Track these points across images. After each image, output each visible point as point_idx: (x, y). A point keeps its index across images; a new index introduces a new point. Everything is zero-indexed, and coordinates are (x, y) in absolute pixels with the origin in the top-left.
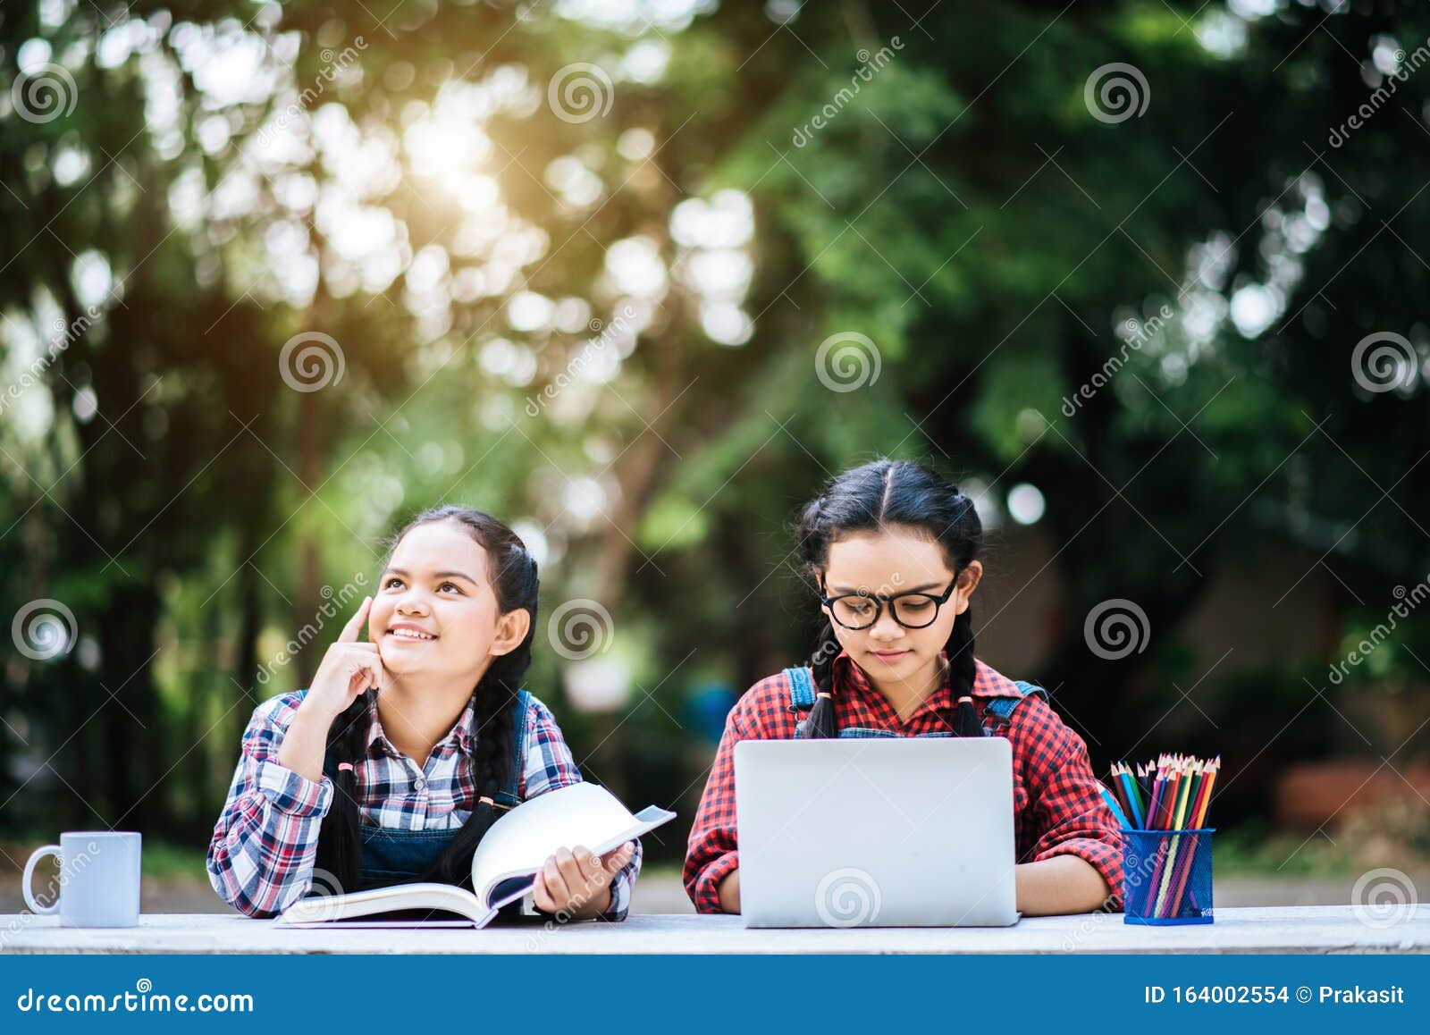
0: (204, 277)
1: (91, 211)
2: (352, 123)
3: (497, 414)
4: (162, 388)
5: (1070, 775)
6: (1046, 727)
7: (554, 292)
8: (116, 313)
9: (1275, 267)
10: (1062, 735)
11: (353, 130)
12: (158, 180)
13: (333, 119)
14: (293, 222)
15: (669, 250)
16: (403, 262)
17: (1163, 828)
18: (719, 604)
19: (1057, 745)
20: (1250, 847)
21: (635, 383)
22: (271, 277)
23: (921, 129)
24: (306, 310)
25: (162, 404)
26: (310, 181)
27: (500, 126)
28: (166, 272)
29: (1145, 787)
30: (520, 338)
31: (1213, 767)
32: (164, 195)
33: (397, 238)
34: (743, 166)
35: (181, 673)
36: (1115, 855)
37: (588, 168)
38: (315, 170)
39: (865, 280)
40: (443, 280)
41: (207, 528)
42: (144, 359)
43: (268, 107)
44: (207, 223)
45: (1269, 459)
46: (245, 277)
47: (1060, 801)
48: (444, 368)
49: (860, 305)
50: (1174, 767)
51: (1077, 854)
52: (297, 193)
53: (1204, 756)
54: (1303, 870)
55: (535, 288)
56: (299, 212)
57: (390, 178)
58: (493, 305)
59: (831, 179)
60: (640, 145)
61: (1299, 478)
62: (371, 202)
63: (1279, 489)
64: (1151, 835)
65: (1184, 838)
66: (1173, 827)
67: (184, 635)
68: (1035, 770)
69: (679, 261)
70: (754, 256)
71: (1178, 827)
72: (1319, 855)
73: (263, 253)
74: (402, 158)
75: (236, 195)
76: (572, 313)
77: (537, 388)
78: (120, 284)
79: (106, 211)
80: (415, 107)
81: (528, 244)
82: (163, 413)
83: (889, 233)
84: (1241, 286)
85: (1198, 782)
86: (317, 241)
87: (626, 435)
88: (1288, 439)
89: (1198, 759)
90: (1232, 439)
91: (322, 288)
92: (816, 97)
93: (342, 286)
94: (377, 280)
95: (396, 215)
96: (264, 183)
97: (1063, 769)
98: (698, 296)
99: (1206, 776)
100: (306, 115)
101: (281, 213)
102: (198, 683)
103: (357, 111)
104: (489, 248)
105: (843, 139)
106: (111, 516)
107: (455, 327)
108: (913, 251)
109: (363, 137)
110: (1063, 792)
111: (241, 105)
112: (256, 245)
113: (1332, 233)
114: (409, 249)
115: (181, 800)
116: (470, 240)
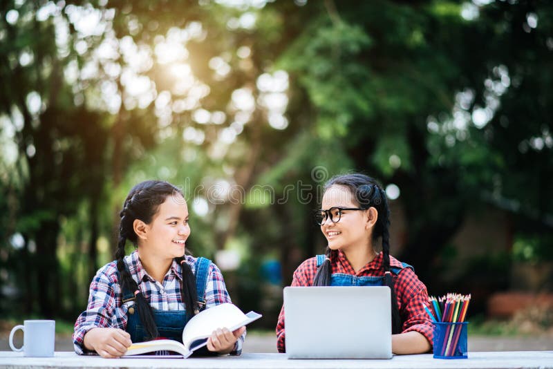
0: (77, 102)
1: (33, 76)
2: (134, 44)
3: (189, 156)
4: (61, 145)
5: (418, 299)
6: (411, 280)
7: (211, 109)
8: (44, 116)
9: (489, 101)
10: (417, 284)
11: (135, 47)
12: (60, 65)
13: (127, 42)
14: (111, 81)
15: (256, 93)
16: (154, 97)
17: (449, 322)
18: (274, 229)
19: (415, 287)
20: (478, 324)
21: (242, 144)
22: (103, 102)
23: (354, 48)
24: (116, 115)
25: (60, 151)
26: (118, 66)
27: (191, 45)
28: (62, 100)
29: (442, 306)
30: (198, 126)
31: (468, 298)
32: (62, 71)
33: (151, 88)
34: (285, 62)
35: (67, 254)
36: (430, 329)
37: (225, 61)
38: (120, 61)
39: (332, 105)
40: (169, 103)
41: (77, 199)
42: (54, 133)
43: (103, 37)
44: (79, 81)
45: (486, 175)
46: (93, 103)
47: (413, 309)
48: (169, 138)
49: (331, 115)
50: (453, 298)
51: (416, 330)
52: (113, 70)
53: (464, 294)
54: (499, 333)
55: (204, 107)
56: (114, 77)
57: (150, 65)
58: (188, 114)
59: (320, 67)
60: (245, 52)
61: (497, 182)
62: (141, 74)
63: (489, 186)
64: (444, 324)
65: (457, 325)
66: (452, 321)
67: (68, 240)
68: (405, 297)
69: (260, 97)
70: (289, 96)
71: (454, 321)
72: (504, 328)
73: (100, 94)
74: (154, 57)
75: (90, 71)
76: (219, 117)
77: (205, 146)
78: (44, 104)
79: (39, 77)
80: (159, 37)
81: (201, 91)
82: (61, 154)
83: (342, 88)
84: (476, 109)
85: (462, 304)
86: (121, 88)
87: (239, 164)
88: (494, 168)
89: (462, 295)
90: (472, 168)
91: (123, 107)
92: (313, 35)
93: (130, 106)
94: (144, 103)
95: (151, 79)
96: (101, 67)
97: (416, 297)
98: (267, 110)
99: (465, 302)
100: (117, 40)
101: (107, 77)
102: (74, 259)
103: (136, 39)
104: (187, 92)
105: (324, 52)
106: (41, 194)
107: (173, 122)
108: (351, 95)
109: (139, 50)
110: (415, 305)
111: (92, 36)
112: (97, 90)
113: (511, 88)
114: (156, 92)
115: (67, 303)
116: (179, 89)
